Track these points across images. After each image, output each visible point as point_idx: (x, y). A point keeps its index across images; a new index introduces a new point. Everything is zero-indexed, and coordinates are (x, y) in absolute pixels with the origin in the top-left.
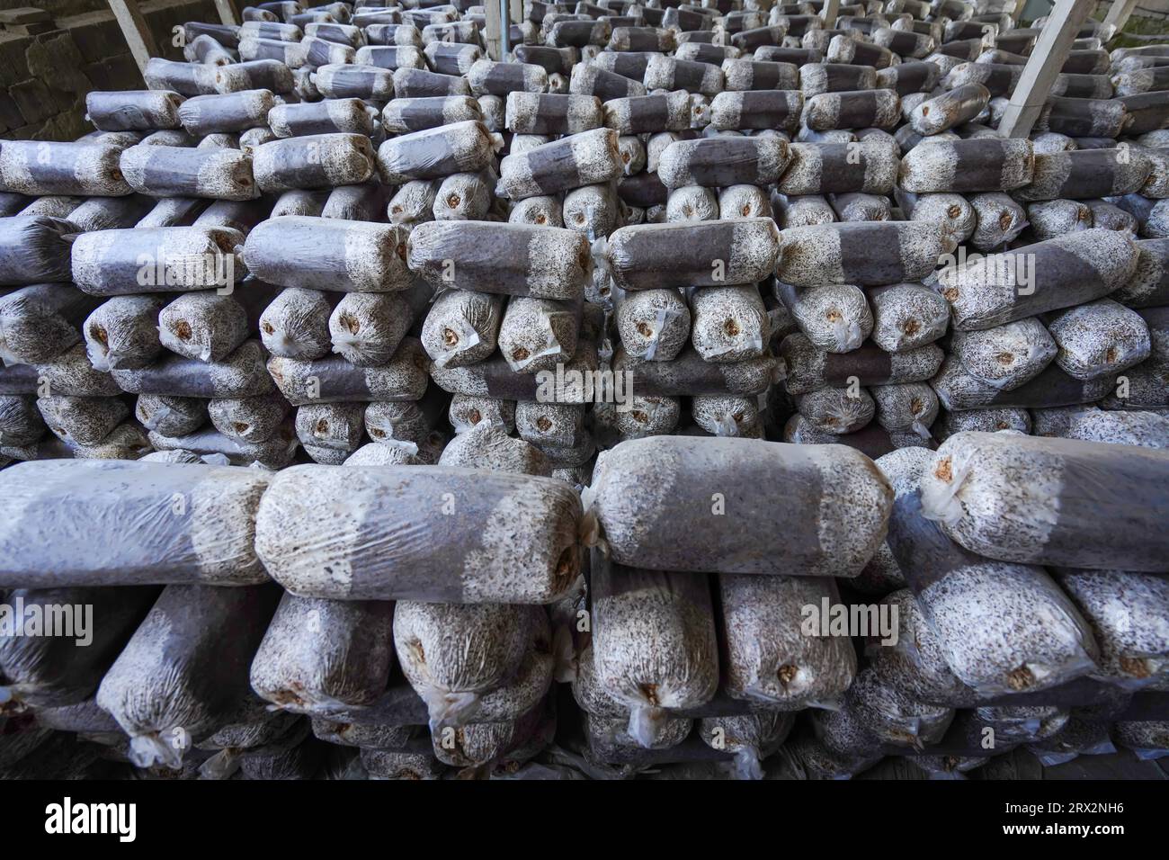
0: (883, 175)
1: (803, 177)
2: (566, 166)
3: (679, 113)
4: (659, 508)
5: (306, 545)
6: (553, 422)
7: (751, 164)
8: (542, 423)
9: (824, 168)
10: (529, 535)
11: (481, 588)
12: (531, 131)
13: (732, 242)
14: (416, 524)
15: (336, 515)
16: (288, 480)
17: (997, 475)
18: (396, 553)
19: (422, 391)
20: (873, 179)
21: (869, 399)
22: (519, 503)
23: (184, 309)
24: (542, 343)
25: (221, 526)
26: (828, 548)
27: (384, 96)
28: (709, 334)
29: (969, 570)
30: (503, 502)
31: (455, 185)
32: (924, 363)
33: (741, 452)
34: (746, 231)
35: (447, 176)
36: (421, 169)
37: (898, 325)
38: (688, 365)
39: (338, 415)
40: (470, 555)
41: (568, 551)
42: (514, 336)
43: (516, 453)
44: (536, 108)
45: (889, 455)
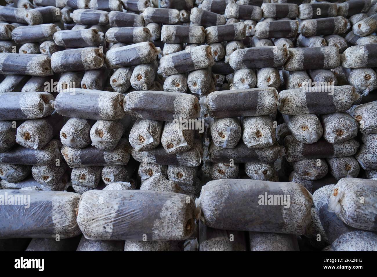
0: (333, 61)
1: (295, 63)
2: (188, 61)
3: (240, 32)
4: (223, 205)
5: (97, 218)
6: (184, 174)
7: (271, 59)
8: (179, 175)
9: (304, 60)
10: (176, 214)
11: (159, 233)
12: (173, 42)
13: (258, 98)
14: (136, 210)
15: (108, 207)
16: (89, 195)
17: (353, 194)
18: (129, 220)
19: (127, 161)
20: (328, 63)
21: (325, 164)
22: (173, 202)
23: (28, 127)
24: (179, 142)
25: (63, 213)
26: (287, 221)
27: (104, 23)
28: (249, 137)
29: (349, 233)
30: (167, 202)
31: (139, 70)
32: (349, 148)
33: (254, 185)
34: (263, 94)
35: (136, 65)
36: (125, 63)
37: (333, 132)
38: (241, 150)
39: (90, 172)
40: (156, 221)
41: (190, 220)
42: (168, 138)
43: (170, 186)
44: (175, 32)
45: (321, 188)
